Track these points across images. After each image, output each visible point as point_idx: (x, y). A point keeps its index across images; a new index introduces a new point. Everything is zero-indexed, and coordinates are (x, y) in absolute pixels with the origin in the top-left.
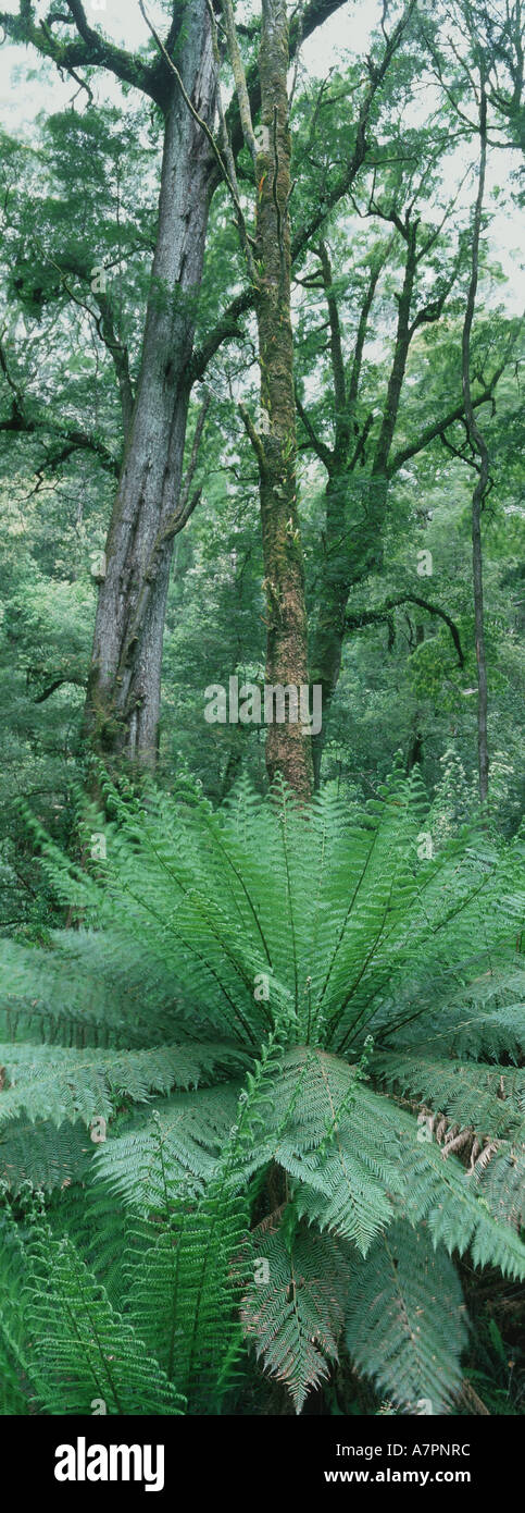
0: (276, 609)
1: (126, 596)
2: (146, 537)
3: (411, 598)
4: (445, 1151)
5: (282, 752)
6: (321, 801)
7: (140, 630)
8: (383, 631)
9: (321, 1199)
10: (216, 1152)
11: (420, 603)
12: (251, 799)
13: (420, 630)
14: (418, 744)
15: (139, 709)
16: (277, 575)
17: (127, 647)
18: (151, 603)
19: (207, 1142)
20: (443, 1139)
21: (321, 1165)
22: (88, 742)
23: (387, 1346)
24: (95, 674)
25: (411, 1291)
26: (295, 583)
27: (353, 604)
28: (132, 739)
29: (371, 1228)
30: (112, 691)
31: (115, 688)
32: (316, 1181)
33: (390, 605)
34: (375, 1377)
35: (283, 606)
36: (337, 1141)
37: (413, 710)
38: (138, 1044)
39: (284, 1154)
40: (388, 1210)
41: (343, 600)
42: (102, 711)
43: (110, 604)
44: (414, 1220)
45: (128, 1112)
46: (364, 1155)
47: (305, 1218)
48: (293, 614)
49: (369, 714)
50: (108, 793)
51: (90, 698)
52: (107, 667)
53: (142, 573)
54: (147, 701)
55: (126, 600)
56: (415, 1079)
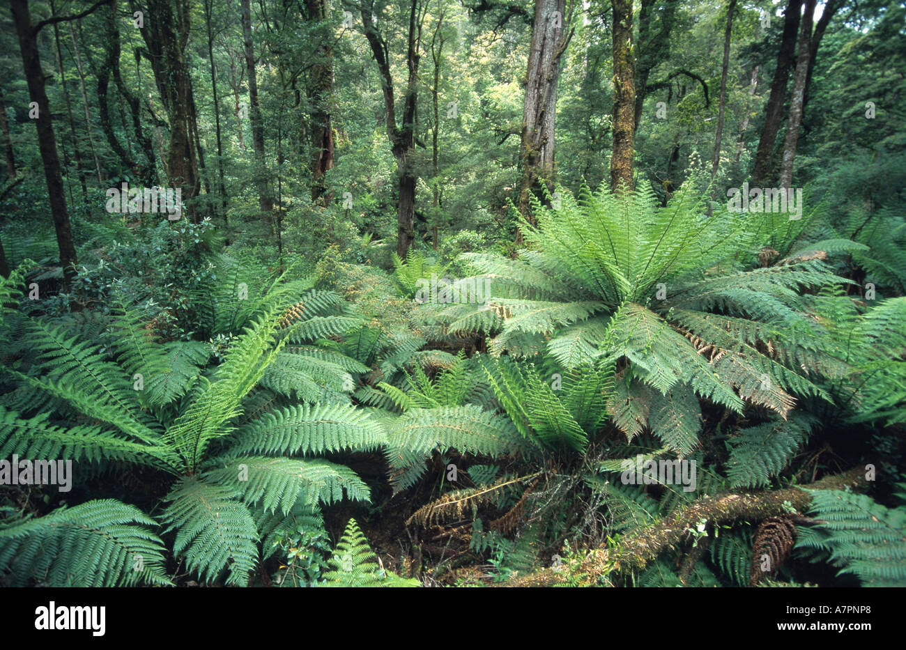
0: (619, 91)
1: (538, 89)
2: (547, 57)
3: (683, 71)
4: (699, 352)
5: (619, 164)
6: (642, 190)
7: (545, 106)
8: (666, 91)
9: (646, 372)
10: (596, 347)
11: (688, 74)
12: (607, 191)
13: (684, 88)
14: (677, 149)
15: (545, 144)
16: (621, 72)
17: (539, 115)
18: (550, 92)
19: (592, 342)
20: (697, 346)
21: (645, 357)
22: (523, 161)
23: (666, 426)
24: (525, 129)
25: (678, 407)
26: (630, 75)
27: (650, 81)
28: (542, 158)
29: (667, 385)
30: (532, 137)
31: (534, 135)
32: (643, 365)
33: (670, 77)
34: (660, 437)
35: (623, 89)
36: (652, 349)
37: (676, 132)
38: (561, 299)
39: (628, 353)
40: (675, 378)
41: (646, 78)
42: (528, 147)
43: (531, 94)
44: (686, 381)
45: (560, 329)
46: (664, 355)
47: (637, 378)
48: (628, 93)
49: (653, 136)
50: (546, 194)
51: (522, 141)
52: (530, 126)
53: (545, 76)
54: (549, 140)
55: (538, 91)
56: (685, 320)
